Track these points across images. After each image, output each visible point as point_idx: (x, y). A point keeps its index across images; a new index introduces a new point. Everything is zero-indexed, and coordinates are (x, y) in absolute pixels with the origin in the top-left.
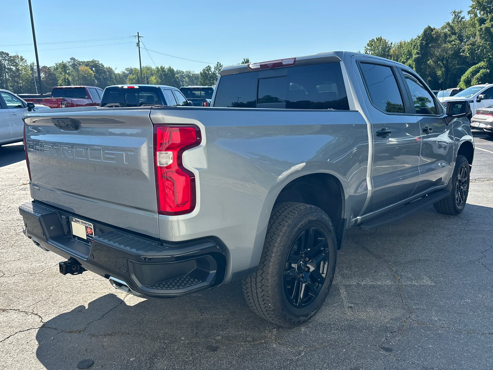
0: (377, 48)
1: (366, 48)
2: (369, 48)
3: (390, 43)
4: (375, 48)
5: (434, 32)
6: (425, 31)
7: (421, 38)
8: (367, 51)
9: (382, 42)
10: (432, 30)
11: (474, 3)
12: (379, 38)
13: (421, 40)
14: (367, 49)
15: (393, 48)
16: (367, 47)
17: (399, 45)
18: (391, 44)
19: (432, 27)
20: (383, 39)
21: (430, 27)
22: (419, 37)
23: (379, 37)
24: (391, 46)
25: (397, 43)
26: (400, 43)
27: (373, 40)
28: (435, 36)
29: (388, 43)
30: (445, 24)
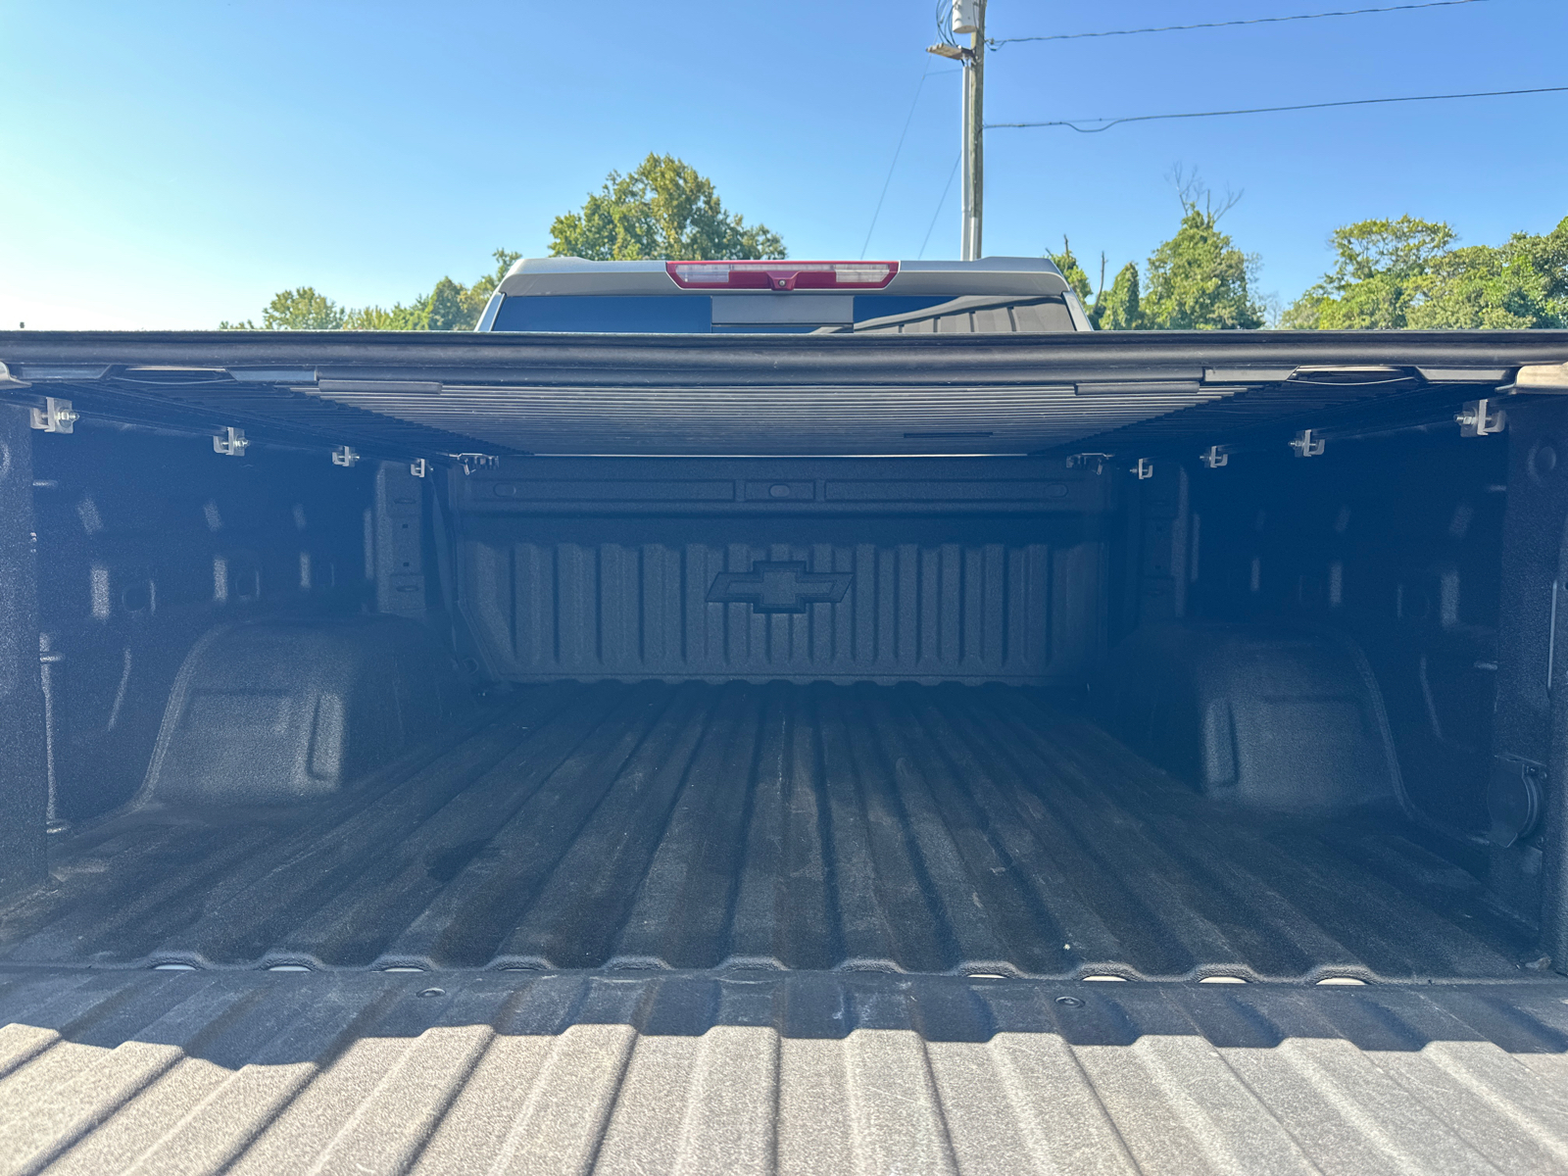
0: (304, 318)
1: (267, 313)
2: (277, 314)
3: (337, 309)
4: (297, 317)
5: (462, 297)
6: (440, 292)
7: (430, 308)
8: (271, 324)
9: (316, 302)
10: (457, 291)
11: (558, 241)
12: (305, 292)
13: (432, 312)
14: (272, 316)
15: (347, 323)
16: (270, 311)
17: (365, 317)
18: (342, 312)
19: (456, 282)
20: (317, 295)
21: (450, 281)
22: (424, 305)
23: (306, 289)
24: (340, 319)
25: (357, 311)
26: (367, 313)
27: (290, 293)
28: (465, 306)
29: (333, 309)
30: (484, 280)
